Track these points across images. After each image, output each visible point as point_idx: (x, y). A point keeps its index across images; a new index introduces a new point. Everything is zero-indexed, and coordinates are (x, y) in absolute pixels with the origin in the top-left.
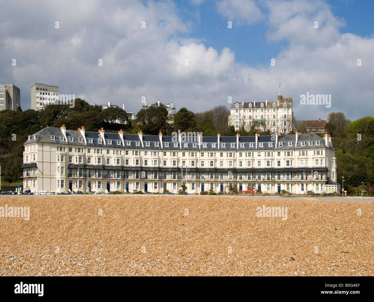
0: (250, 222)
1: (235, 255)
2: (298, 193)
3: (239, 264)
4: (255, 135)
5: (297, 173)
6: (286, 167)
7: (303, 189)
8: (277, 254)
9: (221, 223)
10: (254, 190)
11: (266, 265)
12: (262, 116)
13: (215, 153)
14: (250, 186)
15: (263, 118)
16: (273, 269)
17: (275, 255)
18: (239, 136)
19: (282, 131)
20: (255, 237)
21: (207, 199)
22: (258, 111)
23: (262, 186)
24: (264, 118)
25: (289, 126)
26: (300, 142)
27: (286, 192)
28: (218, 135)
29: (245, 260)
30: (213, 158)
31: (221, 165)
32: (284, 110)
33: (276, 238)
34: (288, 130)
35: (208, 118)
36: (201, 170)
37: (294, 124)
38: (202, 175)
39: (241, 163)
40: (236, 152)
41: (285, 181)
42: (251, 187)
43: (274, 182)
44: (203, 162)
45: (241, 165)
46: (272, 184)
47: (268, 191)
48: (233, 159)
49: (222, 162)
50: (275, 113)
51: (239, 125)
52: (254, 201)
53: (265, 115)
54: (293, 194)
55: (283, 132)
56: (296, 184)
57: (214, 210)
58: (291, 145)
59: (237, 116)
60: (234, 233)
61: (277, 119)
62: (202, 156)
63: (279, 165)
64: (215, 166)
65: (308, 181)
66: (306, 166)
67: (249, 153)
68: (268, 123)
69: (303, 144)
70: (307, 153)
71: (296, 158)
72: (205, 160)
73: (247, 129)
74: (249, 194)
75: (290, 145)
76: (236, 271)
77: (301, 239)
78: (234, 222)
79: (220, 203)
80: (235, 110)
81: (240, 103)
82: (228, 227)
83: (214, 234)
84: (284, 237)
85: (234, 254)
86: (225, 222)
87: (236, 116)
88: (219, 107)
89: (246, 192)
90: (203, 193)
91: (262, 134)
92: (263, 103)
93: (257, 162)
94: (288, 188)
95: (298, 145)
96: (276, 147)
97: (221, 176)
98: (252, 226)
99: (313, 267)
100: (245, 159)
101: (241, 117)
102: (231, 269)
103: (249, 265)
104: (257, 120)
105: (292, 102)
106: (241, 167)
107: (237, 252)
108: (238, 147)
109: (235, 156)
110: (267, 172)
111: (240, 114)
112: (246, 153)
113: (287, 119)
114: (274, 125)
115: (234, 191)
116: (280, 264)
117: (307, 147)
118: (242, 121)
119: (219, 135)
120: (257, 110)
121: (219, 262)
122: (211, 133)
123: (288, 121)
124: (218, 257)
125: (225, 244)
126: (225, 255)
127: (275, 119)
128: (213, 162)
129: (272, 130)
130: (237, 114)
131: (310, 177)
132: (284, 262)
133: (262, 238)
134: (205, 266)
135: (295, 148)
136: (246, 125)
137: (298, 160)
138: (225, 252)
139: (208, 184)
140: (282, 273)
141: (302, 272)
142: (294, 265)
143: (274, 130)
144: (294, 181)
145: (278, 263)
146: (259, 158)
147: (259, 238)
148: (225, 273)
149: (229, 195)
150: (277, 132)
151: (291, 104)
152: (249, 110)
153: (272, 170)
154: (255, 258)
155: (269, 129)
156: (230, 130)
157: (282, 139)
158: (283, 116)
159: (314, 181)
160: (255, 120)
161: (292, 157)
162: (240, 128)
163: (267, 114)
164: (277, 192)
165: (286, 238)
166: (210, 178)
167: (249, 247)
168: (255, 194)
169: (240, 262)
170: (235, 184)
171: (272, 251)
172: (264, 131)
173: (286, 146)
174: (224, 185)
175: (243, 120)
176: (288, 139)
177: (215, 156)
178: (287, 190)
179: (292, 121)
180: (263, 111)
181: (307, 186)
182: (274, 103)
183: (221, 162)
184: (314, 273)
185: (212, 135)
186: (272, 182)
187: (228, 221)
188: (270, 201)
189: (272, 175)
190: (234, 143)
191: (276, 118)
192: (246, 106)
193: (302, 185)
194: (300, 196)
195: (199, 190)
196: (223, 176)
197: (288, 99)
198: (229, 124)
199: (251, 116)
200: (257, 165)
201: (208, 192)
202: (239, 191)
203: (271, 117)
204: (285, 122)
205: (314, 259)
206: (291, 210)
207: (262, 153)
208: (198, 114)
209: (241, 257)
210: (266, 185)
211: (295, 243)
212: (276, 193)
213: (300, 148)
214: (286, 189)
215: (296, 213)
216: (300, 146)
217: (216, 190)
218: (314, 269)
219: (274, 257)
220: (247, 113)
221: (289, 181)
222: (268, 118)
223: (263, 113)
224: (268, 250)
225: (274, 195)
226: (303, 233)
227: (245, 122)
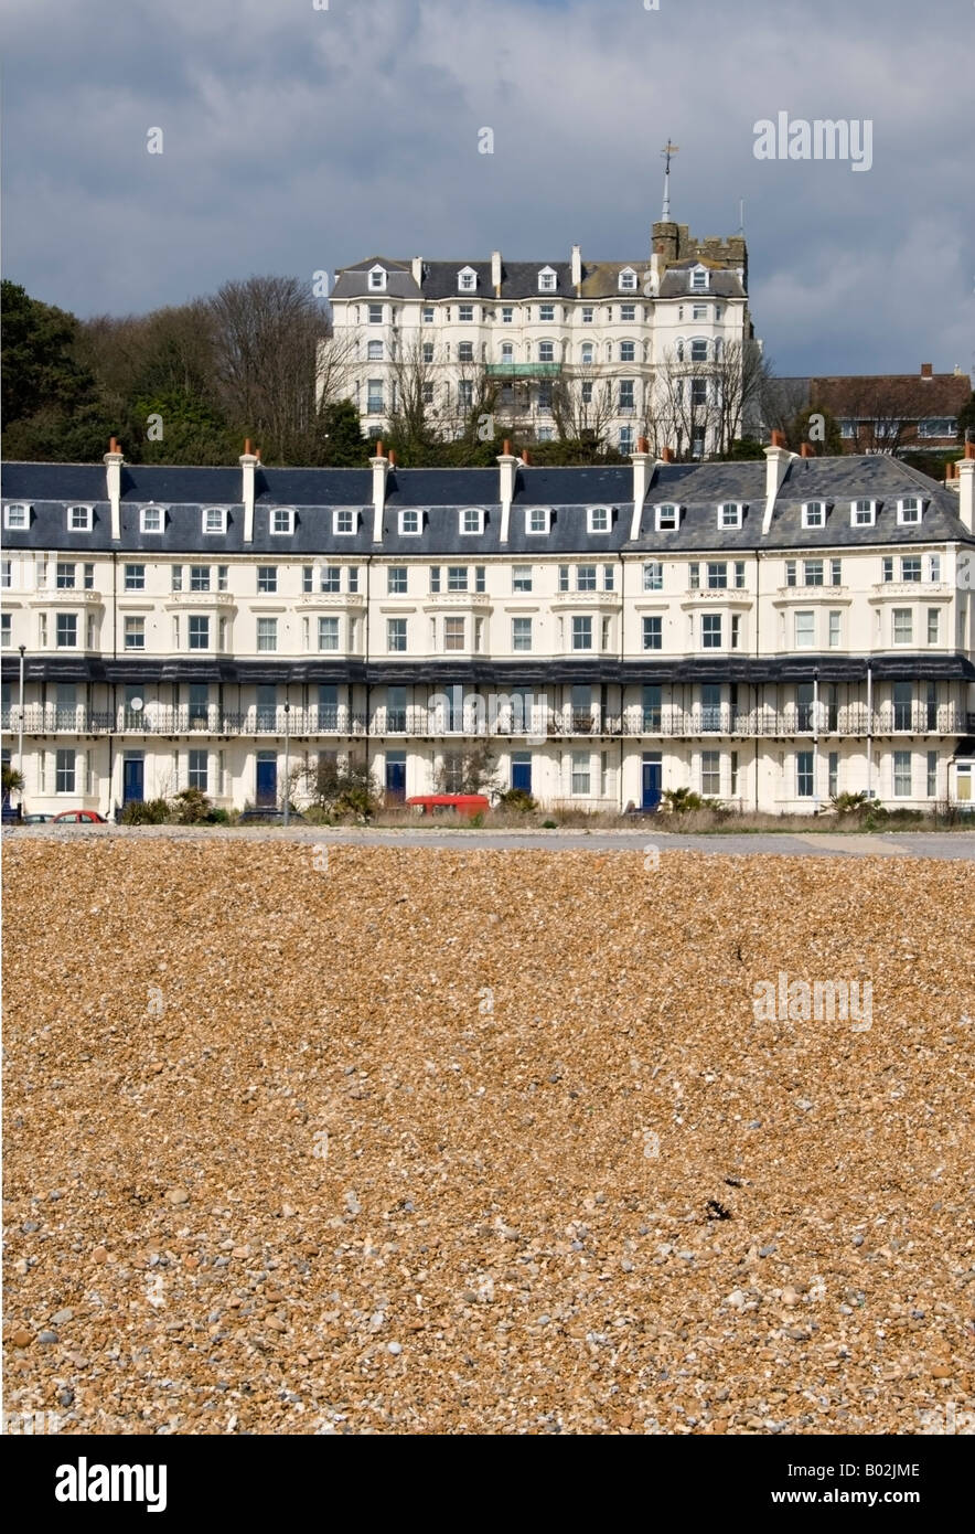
0: (438, 992)
1: (335, 1197)
2: (775, 810)
3: (361, 1250)
4: (496, 464)
5: (770, 693)
6: (697, 657)
7: (806, 786)
8: (613, 1185)
9: (242, 1004)
10: (481, 791)
11: (538, 1250)
12: (546, 348)
13: (223, 571)
14: (460, 765)
15: (550, 357)
16: (584, 1276)
17: (600, 1194)
18: (386, 465)
19: (680, 439)
20: (474, 1085)
21: (154, 856)
22: (518, 314)
23: (541, 766)
24: (557, 358)
25: (727, 406)
26: (793, 507)
27: (694, 802)
28: (246, 457)
29: (402, 1228)
30: (209, 597)
31: (266, 640)
32: (696, 315)
33: (613, 1086)
34: (719, 431)
35: (173, 352)
36: (127, 673)
37: (757, 395)
38: (129, 699)
39: (403, 630)
40: (369, 562)
41: (690, 739)
42: (466, 776)
43: (615, 747)
44: (140, 620)
45: (402, 645)
46: (604, 756)
47: (575, 796)
48: (344, 604)
49: (273, 621)
50: (632, 331)
51: (387, 400)
52: (473, 864)
53: (565, 343)
54: (742, 815)
55: (686, 444)
56: (766, 757)
57: (196, 922)
58: (734, 520)
59: (380, 343)
60: (334, 1058)
61: (643, 365)
62: (129, 584)
63: (653, 641)
64: (221, 645)
65: (841, 739)
66: (833, 648)
67: (452, 572)
68: (587, 387)
69: (813, 520)
70: (836, 569)
71: (766, 604)
72: (152, 608)
73: (444, 424)
74: (447, 816)
75: (726, 521)
76: (336, 1295)
77: (776, 1093)
78: (329, 992)
79: (242, 879)
80: (365, 308)
81: (398, 267)
82: (289, 1025)
83: (191, 1071)
84: (663, 1080)
85: (325, 1189)
86: (268, 994)
87: (371, 343)
88: (254, 286)
89: (429, 805)
90: (135, 809)
91: (540, 453)
92: (553, 266)
93: (510, 626)
94: (711, 781)
95: (778, 522)
96: (635, 533)
97: (259, 709)
98: (452, 1015)
99: (852, 1259)
100: (429, 603)
101: (405, 352)
102: (304, 1284)
103: (428, 1254)
104: (508, 372)
105: (745, 267)
106: (396, 656)
107: (347, 1178)
108: (377, 535)
109: (362, 589)
110: (576, 682)
111: (396, 330)
112: (435, 572)
113: (711, 369)
114: (626, 402)
115: (348, 801)
116: (634, 1247)
117: (838, 533)
118: (409, 374)
119: (254, 458)
120: (516, 310)
121: (224, 1246)
122: (196, 445)
123: (721, 378)
124: (217, 1211)
125: (266, 1134)
126: (263, 1197)
127: (633, 367)
128: (205, 620)
129: (611, 432)
130: (380, 332)
131: (855, 713)
132: (658, 1232)
133: (521, 1088)
134: (124, 1273)
135: (763, 541)
136: (438, 402)
137: (776, 612)
138: (268, 1178)
139: (168, 759)
140: (649, 1299)
141: (778, 1292)
142: (726, 1251)
143: (626, 433)
144: (752, 735)
145: (622, 1237)
146: (522, 598)
147: (502, 1086)
148: (262, 1311)
149: (316, 821)
150: (645, 448)
151: (741, 278)
152: (455, 310)
153: (606, 673)
154: (468, 1208)
155: (591, 425)
156: (330, 429)
157: (677, 485)
158: (688, 348)
159: (880, 739)
160: (497, 371)
161: (738, 597)
162: (394, 417)
163: (578, 336)
164: (638, 806)
165: (676, 1085)
166: (185, 721)
167: (432, 1145)
168: (487, 818)
169: (368, 1241)
170: (360, 755)
171: (582, 1166)
172: (555, 437)
173: (701, 528)
174: (284, 763)
175: (415, 367)
176: (714, 486)
177: (222, 585)
178: (706, 790)
179: (746, 378)
180: (551, 317)
181: (833, 767)
182: (629, 270)
183: (261, 621)
184: (855, 1295)
185: (201, 459)
186: (607, 747)
187: (290, 989)
188: (580, 866)
189: (604, 702)
190: (354, 512)
191: (638, 357)
192: (438, 284)
193: (805, 762)
194: (785, 827)
195: (109, 794)
196: (274, 709)
197: (718, 243)
198: (319, 394)
199: (474, 348)
200: (509, 641)
201: (172, 803)
202: (382, 802)
203: (606, 357)
204: (698, 386)
205: (861, 1211)
206: (713, 917)
207: (545, 574)
208: (102, 326)
209: (376, 1209)
210: (567, 759)
211: (738, 1117)
212: (631, 808)
213: (794, 541)
214: (695, 787)
215: (746, 937)
216: (792, 526)
217: (225, 794)
218: (855, 1273)
219: (599, 1204)
220: (448, 328)
221: (720, 739)
222: (587, 358)
223: (551, 331)
224: (559, 1160)
225: (616, 821)
226: (791, 1054)
227: (428, 379)
